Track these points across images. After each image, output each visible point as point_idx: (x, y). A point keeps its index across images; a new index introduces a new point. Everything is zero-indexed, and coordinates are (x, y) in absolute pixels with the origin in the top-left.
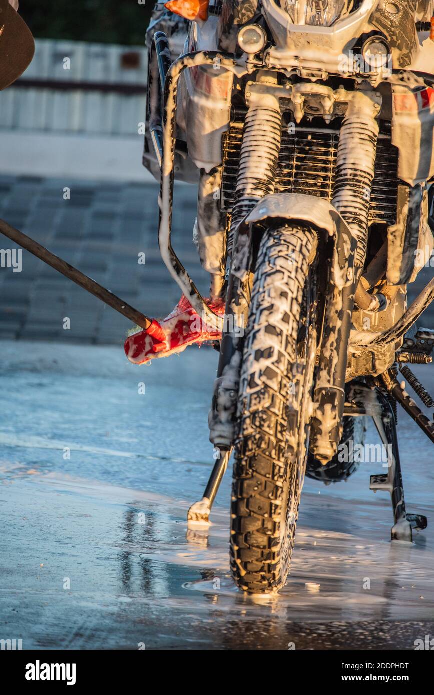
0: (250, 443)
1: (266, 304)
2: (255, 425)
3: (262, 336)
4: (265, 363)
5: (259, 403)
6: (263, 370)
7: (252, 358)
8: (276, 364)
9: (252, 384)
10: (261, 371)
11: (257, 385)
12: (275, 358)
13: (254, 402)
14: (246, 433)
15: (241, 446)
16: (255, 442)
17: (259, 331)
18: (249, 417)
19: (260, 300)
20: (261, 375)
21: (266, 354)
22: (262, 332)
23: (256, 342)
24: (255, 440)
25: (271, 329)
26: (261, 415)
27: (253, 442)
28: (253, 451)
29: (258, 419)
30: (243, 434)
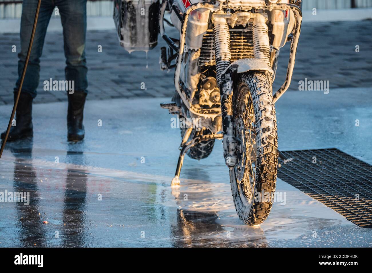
0: (264, 168)
1: (262, 108)
2: (266, 160)
3: (264, 122)
4: (267, 133)
5: (267, 151)
6: (267, 136)
7: (261, 131)
8: (272, 133)
9: (263, 143)
10: (266, 137)
11: (265, 143)
12: (271, 131)
13: (265, 150)
14: (262, 164)
15: (260, 169)
16: (267, 167)
17: (262, 120)
18: (263, 157)
19: (259, 107)
20: (266, 139)
21: (267, 130)
22: (264, 120)
23: (262, 125)
24: (267, 166)
25: (267, 119)
26: (268, 156)
27: (266, 167)
28: (266, 171)
29: (267, 157)
30: (261, 164)
